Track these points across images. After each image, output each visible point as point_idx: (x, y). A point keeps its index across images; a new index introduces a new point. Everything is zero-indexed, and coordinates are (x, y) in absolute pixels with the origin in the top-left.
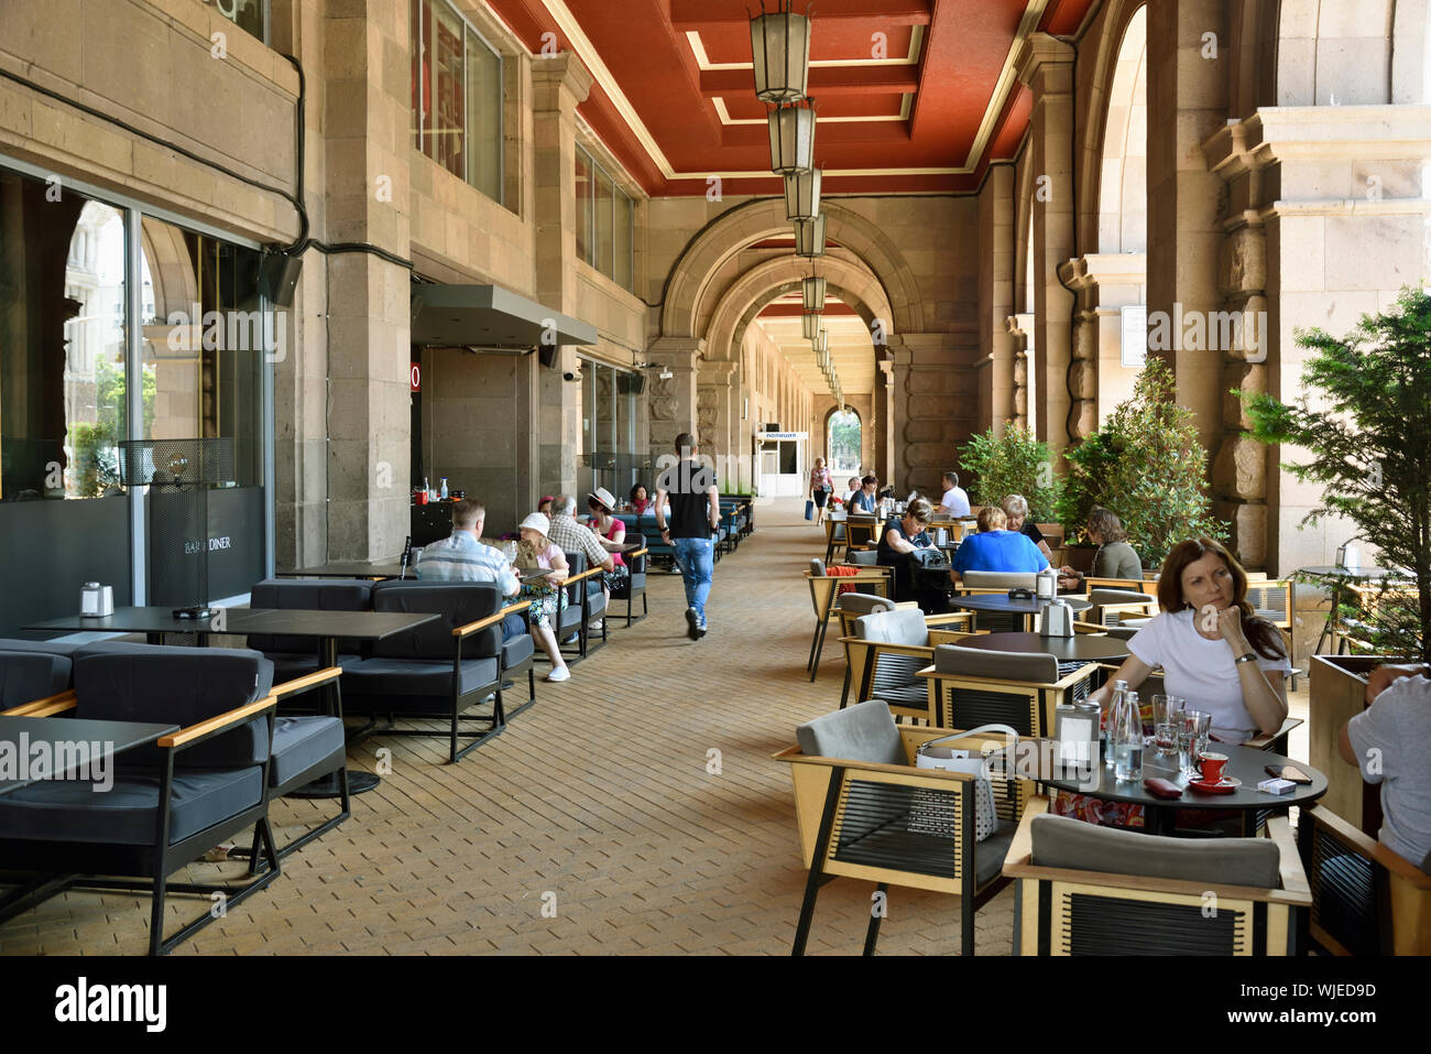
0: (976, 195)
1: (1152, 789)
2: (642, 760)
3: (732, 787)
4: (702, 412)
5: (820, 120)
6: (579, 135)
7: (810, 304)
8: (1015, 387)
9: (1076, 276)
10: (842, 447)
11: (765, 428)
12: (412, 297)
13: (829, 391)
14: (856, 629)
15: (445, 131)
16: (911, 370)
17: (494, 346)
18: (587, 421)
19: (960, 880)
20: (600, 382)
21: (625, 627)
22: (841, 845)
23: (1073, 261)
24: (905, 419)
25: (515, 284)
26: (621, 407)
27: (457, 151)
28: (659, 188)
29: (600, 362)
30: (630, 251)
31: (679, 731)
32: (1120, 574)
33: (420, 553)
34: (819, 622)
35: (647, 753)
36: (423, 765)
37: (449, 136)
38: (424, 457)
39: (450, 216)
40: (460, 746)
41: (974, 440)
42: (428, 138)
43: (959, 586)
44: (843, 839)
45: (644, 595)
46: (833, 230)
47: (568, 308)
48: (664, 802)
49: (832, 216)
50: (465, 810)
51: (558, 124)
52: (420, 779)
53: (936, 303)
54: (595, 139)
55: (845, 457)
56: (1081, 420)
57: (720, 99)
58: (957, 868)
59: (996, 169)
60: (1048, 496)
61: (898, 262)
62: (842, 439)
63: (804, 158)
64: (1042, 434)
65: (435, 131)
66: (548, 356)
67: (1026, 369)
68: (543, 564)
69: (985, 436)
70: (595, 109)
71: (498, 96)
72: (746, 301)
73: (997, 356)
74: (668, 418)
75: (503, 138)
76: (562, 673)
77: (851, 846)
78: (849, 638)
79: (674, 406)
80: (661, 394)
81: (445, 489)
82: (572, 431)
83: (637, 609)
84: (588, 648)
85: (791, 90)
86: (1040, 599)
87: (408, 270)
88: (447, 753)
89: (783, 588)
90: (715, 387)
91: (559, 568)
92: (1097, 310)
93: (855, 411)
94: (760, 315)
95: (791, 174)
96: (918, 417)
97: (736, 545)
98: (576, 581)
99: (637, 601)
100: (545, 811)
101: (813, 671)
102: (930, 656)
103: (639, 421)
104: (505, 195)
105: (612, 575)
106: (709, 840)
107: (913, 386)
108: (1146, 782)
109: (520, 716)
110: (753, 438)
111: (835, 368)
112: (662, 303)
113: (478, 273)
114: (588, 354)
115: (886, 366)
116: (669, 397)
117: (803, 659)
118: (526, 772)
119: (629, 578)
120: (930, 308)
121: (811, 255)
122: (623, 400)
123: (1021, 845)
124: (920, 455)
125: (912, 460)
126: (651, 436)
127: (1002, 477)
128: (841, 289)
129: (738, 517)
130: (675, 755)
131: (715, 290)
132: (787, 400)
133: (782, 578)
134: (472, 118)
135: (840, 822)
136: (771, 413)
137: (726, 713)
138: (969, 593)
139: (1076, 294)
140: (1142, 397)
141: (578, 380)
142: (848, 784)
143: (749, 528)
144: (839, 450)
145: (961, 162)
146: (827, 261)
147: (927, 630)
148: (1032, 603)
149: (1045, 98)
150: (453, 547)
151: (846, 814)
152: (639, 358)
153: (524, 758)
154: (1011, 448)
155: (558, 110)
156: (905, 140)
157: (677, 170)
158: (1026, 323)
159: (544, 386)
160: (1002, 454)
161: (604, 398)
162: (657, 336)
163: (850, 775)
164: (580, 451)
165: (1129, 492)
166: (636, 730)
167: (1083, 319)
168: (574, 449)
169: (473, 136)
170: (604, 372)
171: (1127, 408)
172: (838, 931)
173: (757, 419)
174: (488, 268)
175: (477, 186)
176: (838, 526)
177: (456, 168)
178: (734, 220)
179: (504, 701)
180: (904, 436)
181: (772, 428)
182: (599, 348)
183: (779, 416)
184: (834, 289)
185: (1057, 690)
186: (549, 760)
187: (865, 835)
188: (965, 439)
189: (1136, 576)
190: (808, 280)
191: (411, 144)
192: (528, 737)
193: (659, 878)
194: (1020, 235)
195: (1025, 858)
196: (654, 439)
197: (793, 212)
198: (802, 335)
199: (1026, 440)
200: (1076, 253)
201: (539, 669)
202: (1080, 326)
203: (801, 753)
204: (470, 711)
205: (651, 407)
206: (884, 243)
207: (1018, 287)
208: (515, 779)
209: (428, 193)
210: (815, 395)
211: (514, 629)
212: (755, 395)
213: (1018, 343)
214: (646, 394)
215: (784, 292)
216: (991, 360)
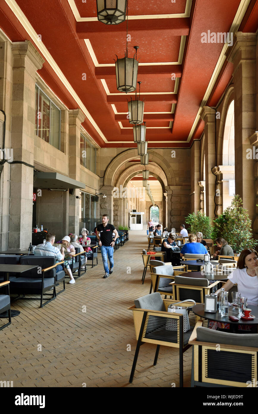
0: (190, 148)
1: (231, 319)
2: (94, 307)
3: (119, 315)
4: (115, 207)
5: (147, 128)
6: (82, 131)
7: (145, 177)
8: (200, 201)
9: (217, 171)
10: (154, 216)
11: (132, 211)
12: (34, 176)
13: (150, 201)
14: (154, 271)
15: (44, 129)
16: (172, 196)
17: (57, 189)
18: (82, 209)
19: (179, 344)
20: (86, 198)
21: (91, 268)
22: (146, 333)
23: (216, 167)
24: (170, 209)
25: (63, 172)
26: (92, 205)
27: (48, 135)
28: (104, 145)
29: (86, 193)
30: (95, 163)
31: (105, 298)
32: (228, 254)
33: (34, 247)
34: (145, 268)
35: (96, 305)
36: (33, 308)
37: (46, 131)
38: (37, 219)
39: (45, 153)
40: (43, 303)
41: (189, 215)
42: (40, 131)
43: (183, 258)
44: (147, 332)
45: (97, 259)
46: (151, 158)
47: (78, 179)
48: (100, 319)
49: (150, 154)
50: (44, 322)
51: (76, 128)
52: (31, 312)
53: (179, 177)
54: (86, 132)
55: (155, 219)
56: (218, 211)
57: (120, 122)
58: (178, 341)
59: (195, 142)
60: (209, 232)
61: (169, 166)
62: (154, 214)
63: (143, 139)
64: (208, 215)
65: (42, 129)
66: (72, 192)
67: (203, 196)
68: (69, 250)
69: (192, 214)
70: (86, 124)
71: (59, 121)
72: (127, 176)
73: (196, 192)
74: (105, 208)
75: (61, 132)
76: (73, 281)
77: (149, 334)
78: (152, 273)
79: (107, 205)
80: (103, 202)
81: (42, 228)
82: (78, 212)
83: (95, 263)
84: (81, 274)
85: (139, 121)
86: (205, 262)
87: (33, 168)
88: (39, 305)
89: (136, 257)
90: (118, 200)
91: (73, 252)
92: (222, 180)
93: (157, 206)
94: (131, 180)
95: (139, 143)
96: (174, 209)
97: (123, 244)
98: (77, 256)
99: (95, 261)
100: (66, 322)
101: (143, 281)
102: (173, 278)
103: (97, 209)
104: (61, 147)
105: (88, 253)
106: (112, 330)
107: (173, 200)
108: (229, 317)
109: (61, 294)
110: (129, 214)
111: (152, 194)
112: (104, 177)
113: (53, 169)
114: (83, 191)
115: (165, 194)
116: (105, 203)
117: (140, 277)
118: (62, 310)
119: (93, 254)
120: (177, 179)
121: (145, 164)
122: (92, 203)
123: (194, 335)
124: (175, 219)
125: (173, 220)
126: (100, 213)
127: (197, 226)
128: (153, 173)
129: (124, 236)
130: (104, 305)
131: (119, 173)
132: (138, 203)
133: (136, 254)
134: (52, 126)
135: (146, 327)
136: (134, 207)
137: (118, 293)
138: (186, 260)
139: (217, 176)
140: (234, 206)
141: (80, 198)
142: (148, 316)
143: (127, 239)
144: (153, 217)
145: (186, 140)
146: (149, 166)
147: (173, 271)
148: (203, 263)
149: (208, 123)
150: (45, 246)
151: (148, 325)
152: (97, 192)
153: (61, 306)
154: (199, 218)
155: (76, 125)
156: (170, 134)
157: (108, 141)
158: (203, 183)
159: (70, 200)
160: (197, 219)
161: (87, 203)
162: (102, 186)
163: (149, 314)
164: (80, 217)
165: (230, 231)
166: (93, 298)
167: (219, 183)
168: (79, 217)
169: (52, 131)
170: (87, 196)
171: (229, 208)
172: (147, 357)
173: (130, 209)
174: (55, 167)
175: (53, 145)
176: (151, 239)
177: (47, 140)
178: (124, 155)
179: (56, 289)
180: (170, 214)
181: (134, 211)
182: (86, 189)
183: (136, 208)
184: (151, 173)
185: (208, 289)
186: (68, 307)
187: (153, 331)
188: (187, 215)
189: (232, 255)
190: (144, 171)
191: (35, 134)
192: (62, 300)
193: (97, 341)
194: (202, 159)
195: (195, 339)
196: (101, 214)
197: (140, 153)
198: (142, 185)
199: (203, 216)
200: (216, 165)
201: (66, 280)
202: (218, 185)
203: (135, 307)
204: (47, 293)
205: (100, 205)
206: (165, 161)
207: (201, 174)
208: (58, 312)
209: (39, 147)
210: (146, 202)
211: (59, 269)
212: (130, 202)
213: (201, 189)
214: (99, 202)
215: (138, 174)
216: (194, 193)
